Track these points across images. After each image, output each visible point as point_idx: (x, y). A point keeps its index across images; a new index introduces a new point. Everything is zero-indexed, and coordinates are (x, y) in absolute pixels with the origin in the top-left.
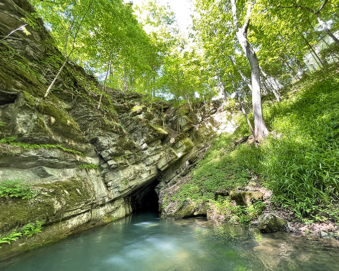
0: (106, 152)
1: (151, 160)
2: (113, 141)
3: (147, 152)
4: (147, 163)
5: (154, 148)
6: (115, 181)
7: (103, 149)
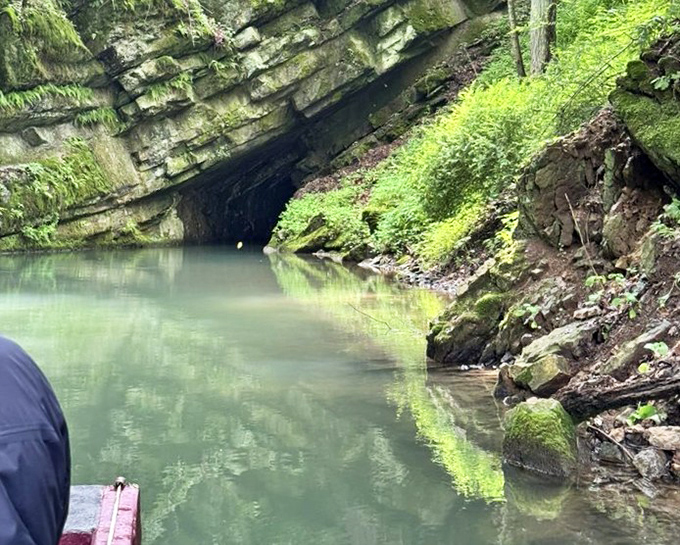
0: (133, 75)
1: (268, 83)
2: (149, 42)
3: (255, 60)
4: (254, 95)
5: (284, 41)
6: (156, 148)
7: (126, 70)
